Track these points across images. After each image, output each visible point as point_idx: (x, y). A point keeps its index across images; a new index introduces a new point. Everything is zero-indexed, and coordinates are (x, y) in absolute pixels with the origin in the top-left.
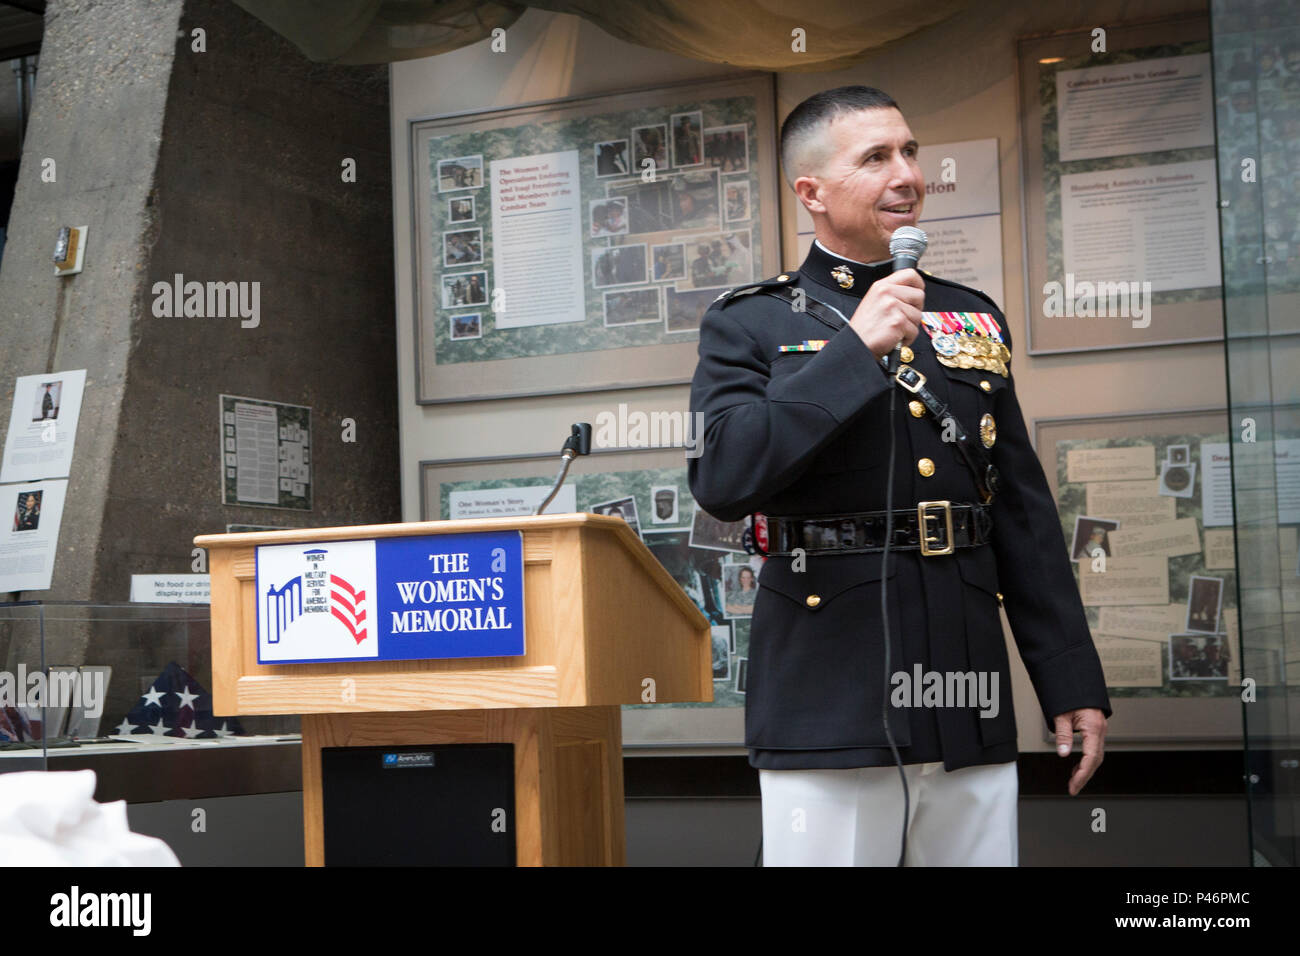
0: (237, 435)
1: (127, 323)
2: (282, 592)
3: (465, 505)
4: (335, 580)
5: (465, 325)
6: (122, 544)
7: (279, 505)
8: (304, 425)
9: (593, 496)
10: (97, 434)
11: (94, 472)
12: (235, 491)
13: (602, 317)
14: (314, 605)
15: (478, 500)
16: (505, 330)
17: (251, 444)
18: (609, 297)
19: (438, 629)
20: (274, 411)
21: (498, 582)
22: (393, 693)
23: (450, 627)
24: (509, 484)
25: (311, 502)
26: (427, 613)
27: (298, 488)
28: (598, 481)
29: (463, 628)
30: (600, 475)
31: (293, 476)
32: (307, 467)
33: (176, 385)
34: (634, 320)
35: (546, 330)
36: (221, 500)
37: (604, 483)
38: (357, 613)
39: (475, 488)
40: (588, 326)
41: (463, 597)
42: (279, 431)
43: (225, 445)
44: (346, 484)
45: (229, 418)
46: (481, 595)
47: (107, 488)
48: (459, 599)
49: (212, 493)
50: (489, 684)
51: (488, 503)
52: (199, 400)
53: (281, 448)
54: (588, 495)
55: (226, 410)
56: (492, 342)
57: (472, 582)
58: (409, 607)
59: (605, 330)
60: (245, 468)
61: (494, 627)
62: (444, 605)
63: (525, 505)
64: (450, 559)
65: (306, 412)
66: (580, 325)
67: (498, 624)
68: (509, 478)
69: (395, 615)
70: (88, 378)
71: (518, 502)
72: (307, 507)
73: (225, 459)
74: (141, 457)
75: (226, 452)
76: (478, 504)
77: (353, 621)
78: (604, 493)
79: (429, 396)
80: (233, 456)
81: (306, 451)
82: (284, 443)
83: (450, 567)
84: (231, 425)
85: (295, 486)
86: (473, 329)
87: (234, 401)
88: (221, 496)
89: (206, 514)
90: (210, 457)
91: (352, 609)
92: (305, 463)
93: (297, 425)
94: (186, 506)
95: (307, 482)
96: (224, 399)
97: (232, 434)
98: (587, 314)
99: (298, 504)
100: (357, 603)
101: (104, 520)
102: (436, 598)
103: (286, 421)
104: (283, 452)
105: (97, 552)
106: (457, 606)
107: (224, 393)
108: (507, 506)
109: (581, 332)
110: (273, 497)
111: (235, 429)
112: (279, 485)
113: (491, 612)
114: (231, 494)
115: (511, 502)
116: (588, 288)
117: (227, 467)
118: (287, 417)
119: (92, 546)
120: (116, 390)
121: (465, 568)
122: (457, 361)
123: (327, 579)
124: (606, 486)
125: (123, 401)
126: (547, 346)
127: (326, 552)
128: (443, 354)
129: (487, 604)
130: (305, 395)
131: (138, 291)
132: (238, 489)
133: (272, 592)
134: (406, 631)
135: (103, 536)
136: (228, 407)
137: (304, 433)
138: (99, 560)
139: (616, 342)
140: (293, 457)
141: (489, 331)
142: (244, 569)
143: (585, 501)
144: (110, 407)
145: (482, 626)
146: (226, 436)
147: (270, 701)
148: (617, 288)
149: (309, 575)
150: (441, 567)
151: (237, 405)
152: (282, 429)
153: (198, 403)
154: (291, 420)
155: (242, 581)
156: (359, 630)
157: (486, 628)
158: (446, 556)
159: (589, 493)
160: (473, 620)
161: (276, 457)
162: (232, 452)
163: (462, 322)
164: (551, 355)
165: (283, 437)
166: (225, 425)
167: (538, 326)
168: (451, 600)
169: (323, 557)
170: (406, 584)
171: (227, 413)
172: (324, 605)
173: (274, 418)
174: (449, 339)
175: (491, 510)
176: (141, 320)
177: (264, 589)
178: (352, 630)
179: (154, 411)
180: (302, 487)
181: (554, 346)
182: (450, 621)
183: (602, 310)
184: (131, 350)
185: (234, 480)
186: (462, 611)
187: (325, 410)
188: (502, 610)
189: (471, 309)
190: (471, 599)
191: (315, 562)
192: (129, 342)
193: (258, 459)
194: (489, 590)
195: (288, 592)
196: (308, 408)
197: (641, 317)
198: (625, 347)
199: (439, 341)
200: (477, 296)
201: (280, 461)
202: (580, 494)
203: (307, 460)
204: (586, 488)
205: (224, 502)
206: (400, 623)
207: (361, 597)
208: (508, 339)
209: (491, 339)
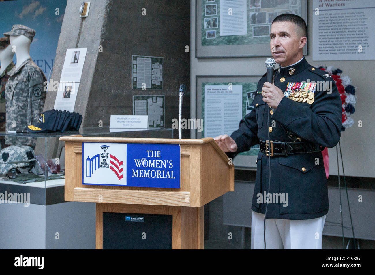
0: (137, 68)
1: (100, 34)
2: (92, 159)
3: (209, 90)
4: (112, 156)
5: (211, 34)
6: (96, 104)
7: (151, 88)
8: (161, 63)
9: (247, 89)
10: (89, 69)
11: (87, 81)
12: (136, 85)
13: (252, 34)
14: (103, 165)
15: (213, 88)
16: (223, 36)
17: (143, 70)
18: (254, 28)
19: (149, 177)
20: (150, 59)
21: (171, 162)
22: (131, 197)
23: (153, 177)
24: (223, 84)
25: (163, 87)
26: (145, 171)
27: (158, 83)
28: (249, 85)
29: (158, 177)
30: (250, 83)
31: (157, 79)
32: (161, 76)
33: (116, 53)
34: (262, 35)
35: (235, 37)
36: (131, 88)
37: (251, 85)
38: (120, 169)
39: (212, 85)
40: (248, 36)
41: (158, 166)
42: (152, 66)
43: (133, 71)
44: (175, 80)
45: (135, 62)
46: (165, 166)
47: (91, 87)
48: (157, 167)
49: (128, 86)
50: (166, 197)
51: (216, 90)
52: (125, 57)
53: (152, 71)
54: (246, 89)
55: (134, 60)
56: (219, 40)
57: (162, 161)
58: (139, 168)
59: (253, 38)
60: (140, 78)
61: (169, 178)
62: (151, 169)
63: (227, 91)
64: (154, 152)
65: (161, 59)
66: (246, 36)
67: (171, 177)
68: (222, 82)
69: (133, 171)
70: (87, 51)
71: (225, 90)
72: (161, 88)
73: (133, 75)
74: (103, 76)
75: (133, 73)
76: (213, 89)
77: (118, 171)
78: (251, 89)
79: (199, 55)
80: (136, 74)
81: (161, 71)
82: (153, 69)
83: (154, 155)
84: (135, 64)
85: (157, 82)
86: (213, 36)
87: (136, 57)
88: (131, 87)
89: (126, 93)
90: (128, 75)
91: (118, 168)
92: (161, 75)
93: (158, 63)
94: (119, 91)
95: (161, 81)
96: (133, 57)
97: (135, 67)
98: (247, 32)
99: (158, 87)
100: (119, 166)
101: (89, 97)
102: (148, 166)
103: (155, 62)
104: (153, 72)
105: (87, 107)
106: (156, 169)
107: (133, 54)
108: (222, 91)
109: (245, 38)
110: (150, 86)
111: (137, 66)
112: (152, 82)
113: (168, 172)
114: (135, 86)
115: (223, 90)
116: (248, 24)
117: (134, 78)
118: (155, 61)
119: (85, 105)
120: (96, 55)
121: (159, 156)
122: (208, 45)
123: (109, 156)
124: (252, 86)
125: (97, 59)
126: (235, 42)
127: (109, 146)
128: (204, 43)
129: (167, 169)
130: (162, 54)
131: (104, 24)
132: (137, 84)
133: (88, 159)
134: (137, 176)
135: (88, 102)
136: (135, 59)
137: (161, 66)
138: (87, 110)
139: (256, 42)
140: (157, 73)
141: (218, 36)
142: (78, 149)
143: (245, 91)
144: (93, 61)
145: (165, 177)
146: (133, 68)
147: (86, 197)
148: (257, 25)
149: (102, 154)
150: (151, 155)
151: (138, 58)
152: (153, 65)
153: (124, 58)
154: (156, 62)
155: (77, 154)
156: (120, 175)
157: (166, 178)
158: (153, 151)
159: (247, 88)
160: (162, 175)
161: (151, 74)
162: (135, 73)
163: (210, 33)
164: (236, 45)
165: (153, 67)
166: (133, 65)
167: (233, 36)
168: (154, 167)
169: (108, 148)
170: (138, 160)
171: (134, 61)
172: (107, 165)
173: (150, 61)
174: (206, 38)
175: (217, 92)
176: (105, 33)
177: (85, 158)
178: (118, 175)
179: (109, 61)
180: (160, 83)
181: (237, 42)
182: (153, 175)
183: (252, 32)
184: (101, 43)
185: (136, 82)
186: (158, 171)
187: (168, 58)
188: (172, 172)
189: (213, 29)
190: (161, 167)
191: (104, 150)
192: (100, 40)
193: (144, 75)
194: (168, 165)
195: (94, 160)
196: (162, 58)
197: (264, 34)
198: (259, 44)
199: (203, 38)
200: (215, 25)
201: (152, 75)
202: (244, 88)
203: (161, 74)
204: (245, 87)
205: (132, 88)
206: (135, 174)
207: (121, 163)
208: (224, 39)
209: (218, 39)
